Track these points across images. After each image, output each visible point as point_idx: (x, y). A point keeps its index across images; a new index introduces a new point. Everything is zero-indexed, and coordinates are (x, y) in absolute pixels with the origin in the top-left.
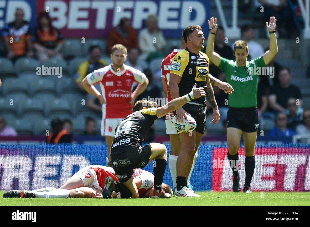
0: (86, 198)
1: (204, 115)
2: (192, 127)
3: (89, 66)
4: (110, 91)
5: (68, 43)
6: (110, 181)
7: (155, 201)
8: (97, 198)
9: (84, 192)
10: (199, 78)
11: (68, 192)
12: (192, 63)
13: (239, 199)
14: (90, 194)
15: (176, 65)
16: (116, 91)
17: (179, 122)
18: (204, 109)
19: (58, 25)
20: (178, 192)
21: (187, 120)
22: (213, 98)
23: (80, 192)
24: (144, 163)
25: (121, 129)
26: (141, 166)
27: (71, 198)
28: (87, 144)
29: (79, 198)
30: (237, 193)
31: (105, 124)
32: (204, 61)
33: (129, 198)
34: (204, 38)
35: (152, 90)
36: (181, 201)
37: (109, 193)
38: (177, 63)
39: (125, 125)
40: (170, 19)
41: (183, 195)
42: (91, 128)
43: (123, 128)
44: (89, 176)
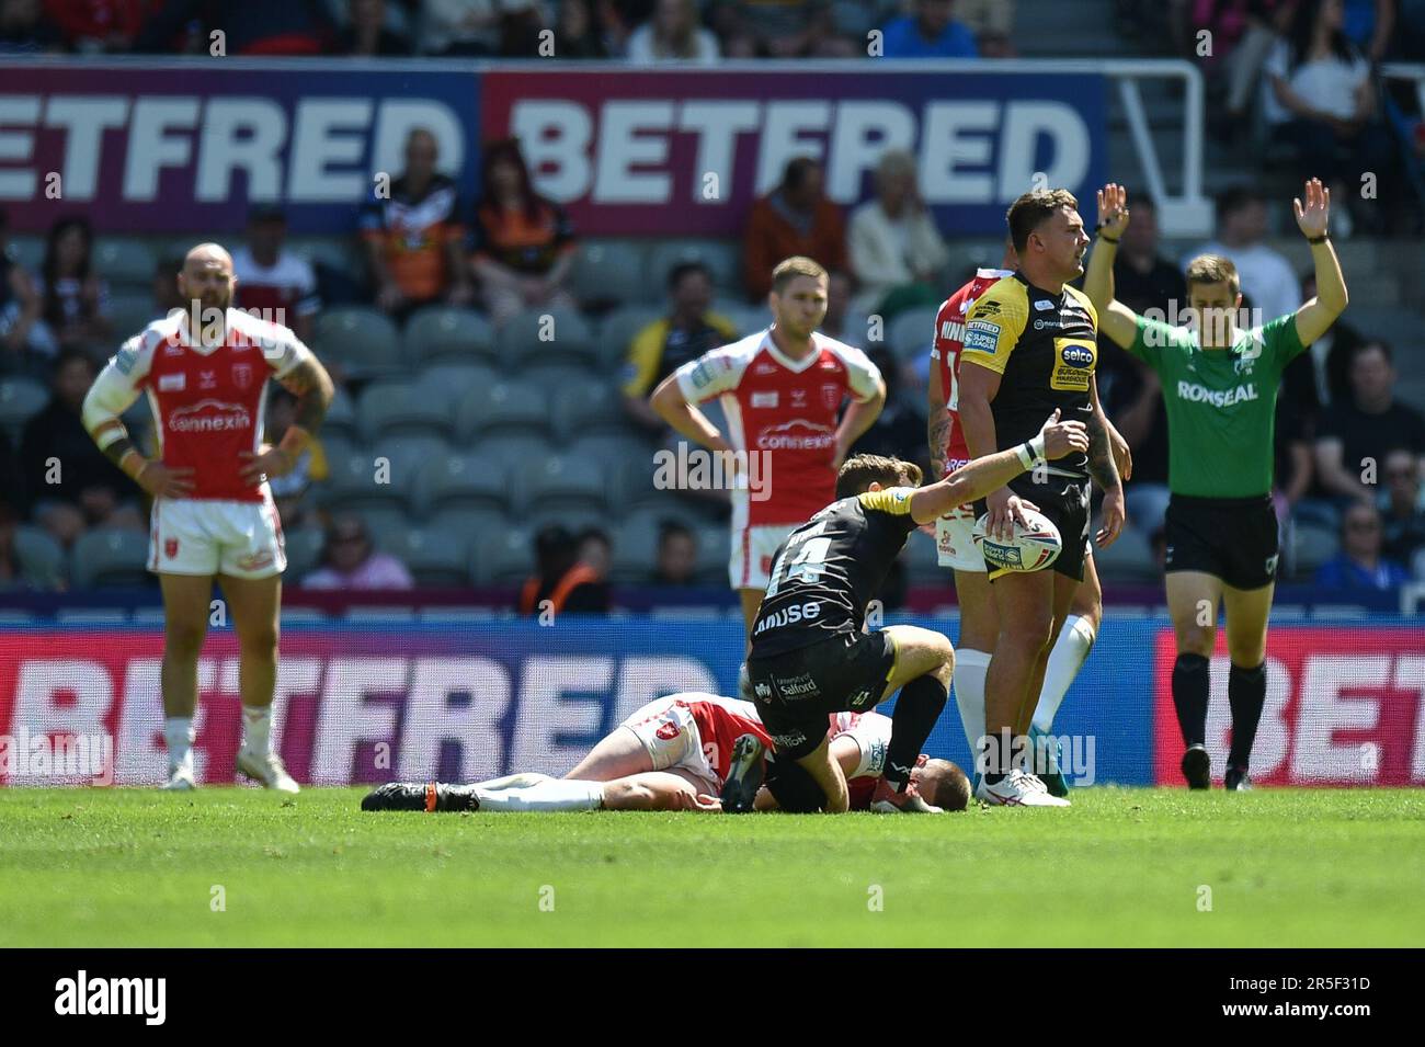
0: (661, 813)
1: (1082, 511)
2: (1045, 551)
3: (670, 338)
4: (763, 426)
5: (595, 253)
6: (749, 750)
7: (909, 823)
8: (700, 810)
9: (653, 790)
10: (1063, 378)
11: (596, 790)
12: (1040, 325)
13: (1210, 814)
14: (676, 797)
15: (981, 333)
16: (787, 427)
17: (999, 536)
18: (1082, 489)
19: (561, 188)
20: (989, 791)
21: (1028, 530)
22: (1106, 453)
23: (638, 791)
24: (867, 694)
25: (787, 568)
26: (854, 703)
27: (605, 813)
28: (665, 616)
29: (634, 813)
30: (1201, 794)
31: (746, 546)
32: (1081, 319)
33: (816, 811)
34: (1086, 237)
35: (897, 422)
36: (1000, 821)
37: (745, 794)
38: (984, 326)
39: (804, 552)
40: (962, 169)
41: (1010, 799)
42: (677, 562)
43: (795, 562)
44: (670, 733)
